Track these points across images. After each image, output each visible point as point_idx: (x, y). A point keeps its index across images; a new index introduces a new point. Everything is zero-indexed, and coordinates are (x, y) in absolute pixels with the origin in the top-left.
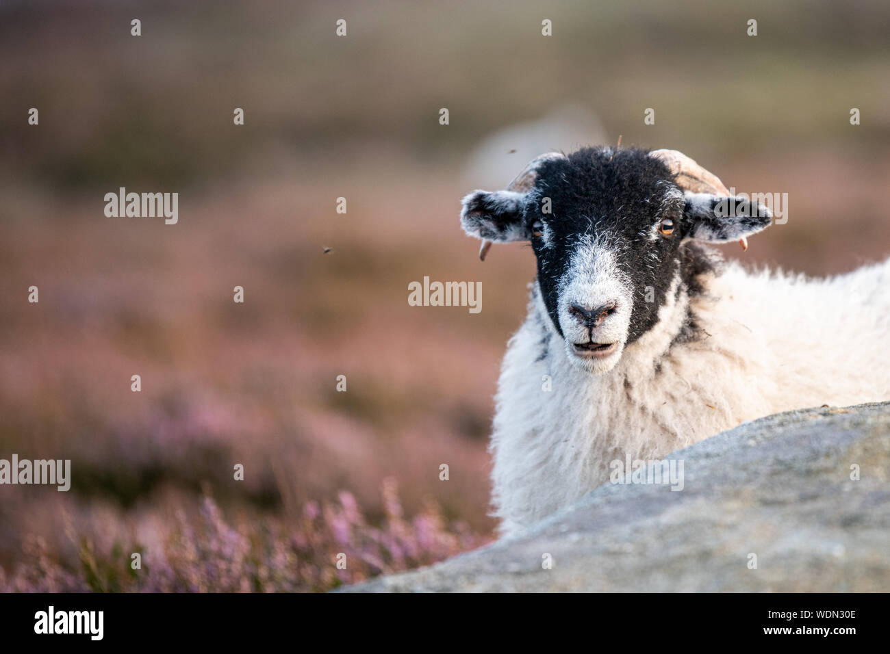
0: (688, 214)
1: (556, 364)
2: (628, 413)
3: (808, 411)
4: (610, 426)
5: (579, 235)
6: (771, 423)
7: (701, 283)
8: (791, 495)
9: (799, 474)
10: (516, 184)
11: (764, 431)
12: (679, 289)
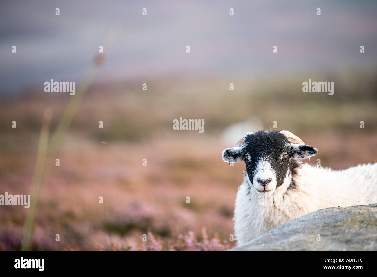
0: (292, 150)
1: (253, 196)
2: (275, 211)
3: (334, 208)
4: (269, 215)
5: (259, 158)
6: (322, 211)
7: (296, 171)
8: (329, 233)
9: (331, 227)
10: (239, 142)
11: (320, 214)
12: (289, 173)
